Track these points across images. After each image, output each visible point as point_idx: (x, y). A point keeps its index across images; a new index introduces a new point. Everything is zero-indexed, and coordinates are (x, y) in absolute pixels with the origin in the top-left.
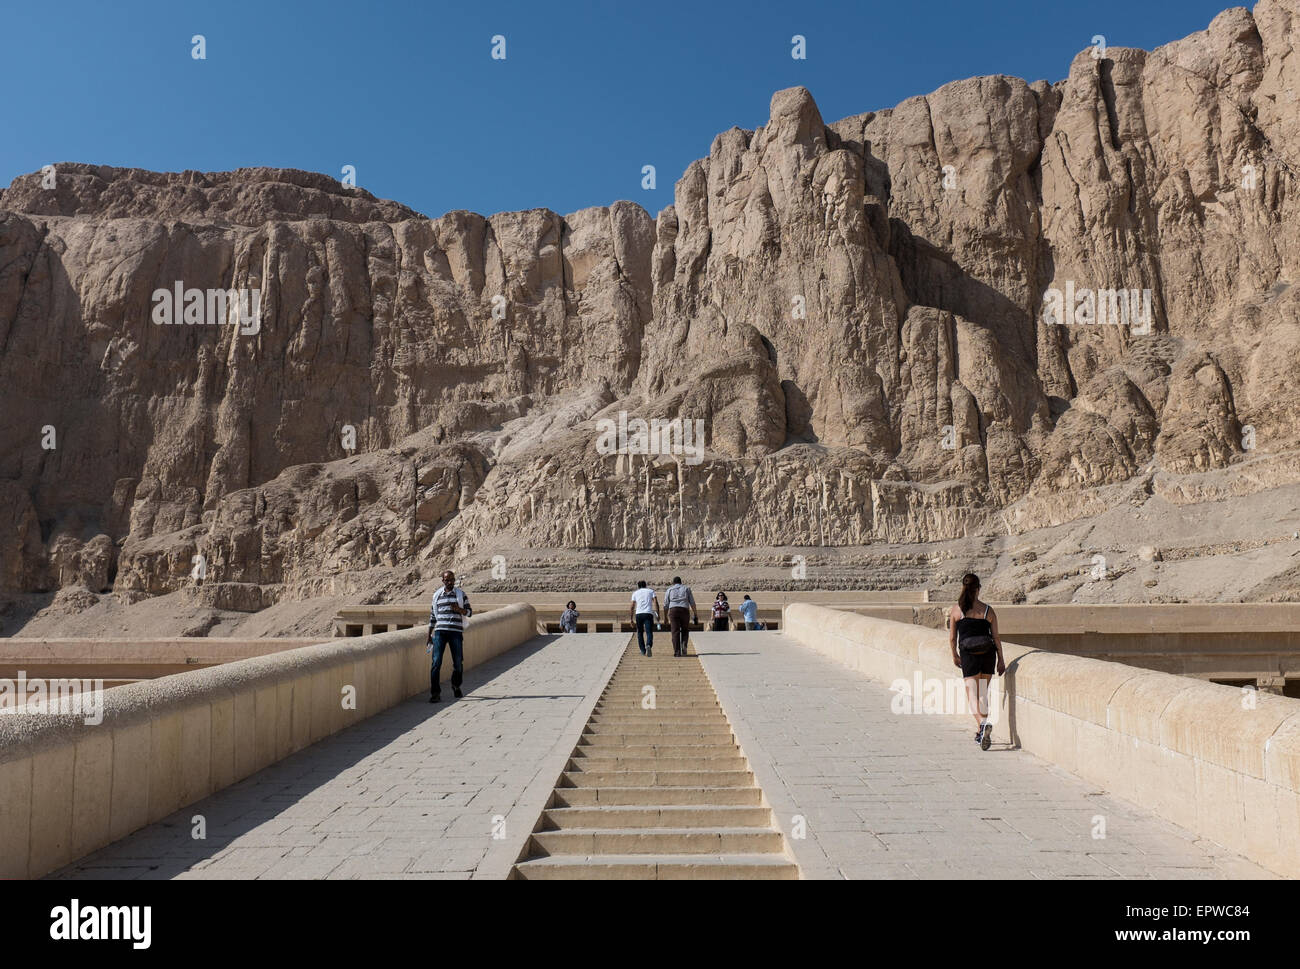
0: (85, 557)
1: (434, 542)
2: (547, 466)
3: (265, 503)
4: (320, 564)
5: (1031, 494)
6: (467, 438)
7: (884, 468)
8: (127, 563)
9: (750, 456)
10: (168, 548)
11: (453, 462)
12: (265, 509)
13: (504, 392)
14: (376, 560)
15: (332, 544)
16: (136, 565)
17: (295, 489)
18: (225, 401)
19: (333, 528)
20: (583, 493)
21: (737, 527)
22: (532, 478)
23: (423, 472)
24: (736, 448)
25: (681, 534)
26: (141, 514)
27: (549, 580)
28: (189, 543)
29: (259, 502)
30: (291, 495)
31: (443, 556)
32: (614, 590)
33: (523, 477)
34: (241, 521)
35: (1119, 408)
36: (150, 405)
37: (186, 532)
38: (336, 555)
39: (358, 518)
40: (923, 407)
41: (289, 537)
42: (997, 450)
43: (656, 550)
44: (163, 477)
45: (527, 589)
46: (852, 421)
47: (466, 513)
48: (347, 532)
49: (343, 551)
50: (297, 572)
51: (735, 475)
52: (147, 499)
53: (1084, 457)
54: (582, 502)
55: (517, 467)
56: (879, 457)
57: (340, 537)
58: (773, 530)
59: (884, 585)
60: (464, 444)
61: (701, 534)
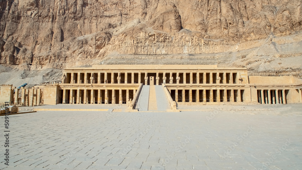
0: (26, 57)
1: (99, 54)
2: (124, 35)
3: (64, 45)
4: (75, 59)
5: (240, 42)
6: (107, 30)
7: (204, 35)
8: (35, 59)
9: (172, 33)
10: (44, 55)
11: (104, 35)
12: (63, 46)
13: (117, 21)
14: (87, 57)
15: (78, 54)
16: (37, 59)
17: (70, 42)
18: (56, 23)
19: (78, 50)
20: (133, 41)
21: (169, 49)
22: (121, 38)
23: (97, 38)
24: (169, 30)
25: (156, 51)
26: (38, 48)
27: (124, 62)
28: (48, 54)
29: (62, 45)
30: (69, 43)
31: (102, 57)
32: (140, 64)
33: (119, 38)
34: (58, 49)
35: (263, 21)
36: (40, 24)
37: (48, 52)
38: (78, 57)
39: (83, 48)
40: (214, 22)
41: (68, 53)
42: (232, 32)
43: (150, 55)
44: (43, 40)
45: (119, 64)
46: (197, 24)
47: (107, 46)
48: (80, 51)
49: (80, 56)
50: (70, 60)
51: (169, 37)
52: (40, 45)
53: (255, 33)
54: (132, 43)
55: (117, 36)
56: (203, 33)
57: (79, 53)
58: (178, 50)
59: (205, 63)
60: (107, 32)
61: (161, 51)
